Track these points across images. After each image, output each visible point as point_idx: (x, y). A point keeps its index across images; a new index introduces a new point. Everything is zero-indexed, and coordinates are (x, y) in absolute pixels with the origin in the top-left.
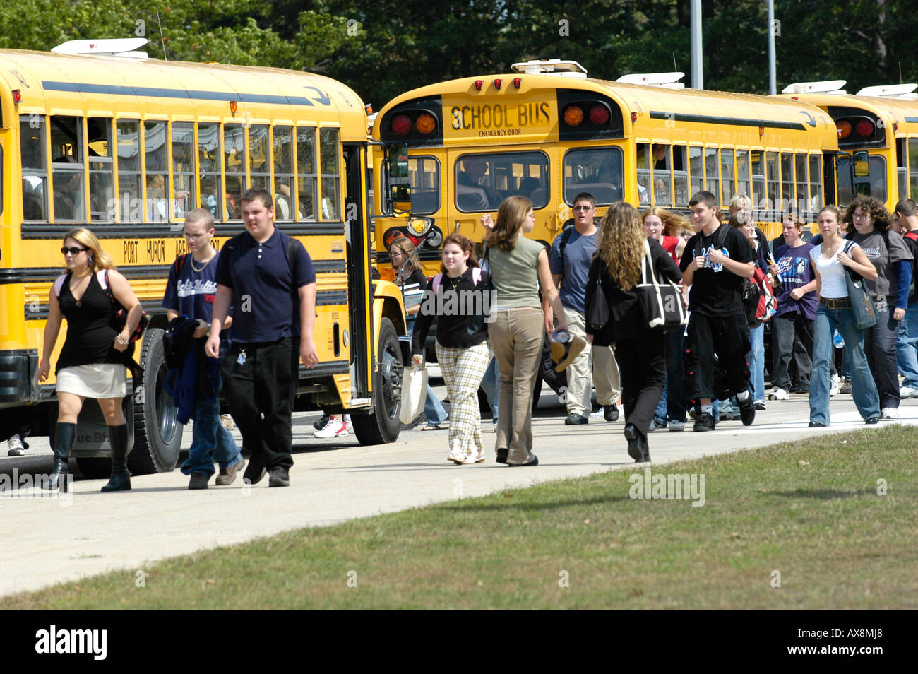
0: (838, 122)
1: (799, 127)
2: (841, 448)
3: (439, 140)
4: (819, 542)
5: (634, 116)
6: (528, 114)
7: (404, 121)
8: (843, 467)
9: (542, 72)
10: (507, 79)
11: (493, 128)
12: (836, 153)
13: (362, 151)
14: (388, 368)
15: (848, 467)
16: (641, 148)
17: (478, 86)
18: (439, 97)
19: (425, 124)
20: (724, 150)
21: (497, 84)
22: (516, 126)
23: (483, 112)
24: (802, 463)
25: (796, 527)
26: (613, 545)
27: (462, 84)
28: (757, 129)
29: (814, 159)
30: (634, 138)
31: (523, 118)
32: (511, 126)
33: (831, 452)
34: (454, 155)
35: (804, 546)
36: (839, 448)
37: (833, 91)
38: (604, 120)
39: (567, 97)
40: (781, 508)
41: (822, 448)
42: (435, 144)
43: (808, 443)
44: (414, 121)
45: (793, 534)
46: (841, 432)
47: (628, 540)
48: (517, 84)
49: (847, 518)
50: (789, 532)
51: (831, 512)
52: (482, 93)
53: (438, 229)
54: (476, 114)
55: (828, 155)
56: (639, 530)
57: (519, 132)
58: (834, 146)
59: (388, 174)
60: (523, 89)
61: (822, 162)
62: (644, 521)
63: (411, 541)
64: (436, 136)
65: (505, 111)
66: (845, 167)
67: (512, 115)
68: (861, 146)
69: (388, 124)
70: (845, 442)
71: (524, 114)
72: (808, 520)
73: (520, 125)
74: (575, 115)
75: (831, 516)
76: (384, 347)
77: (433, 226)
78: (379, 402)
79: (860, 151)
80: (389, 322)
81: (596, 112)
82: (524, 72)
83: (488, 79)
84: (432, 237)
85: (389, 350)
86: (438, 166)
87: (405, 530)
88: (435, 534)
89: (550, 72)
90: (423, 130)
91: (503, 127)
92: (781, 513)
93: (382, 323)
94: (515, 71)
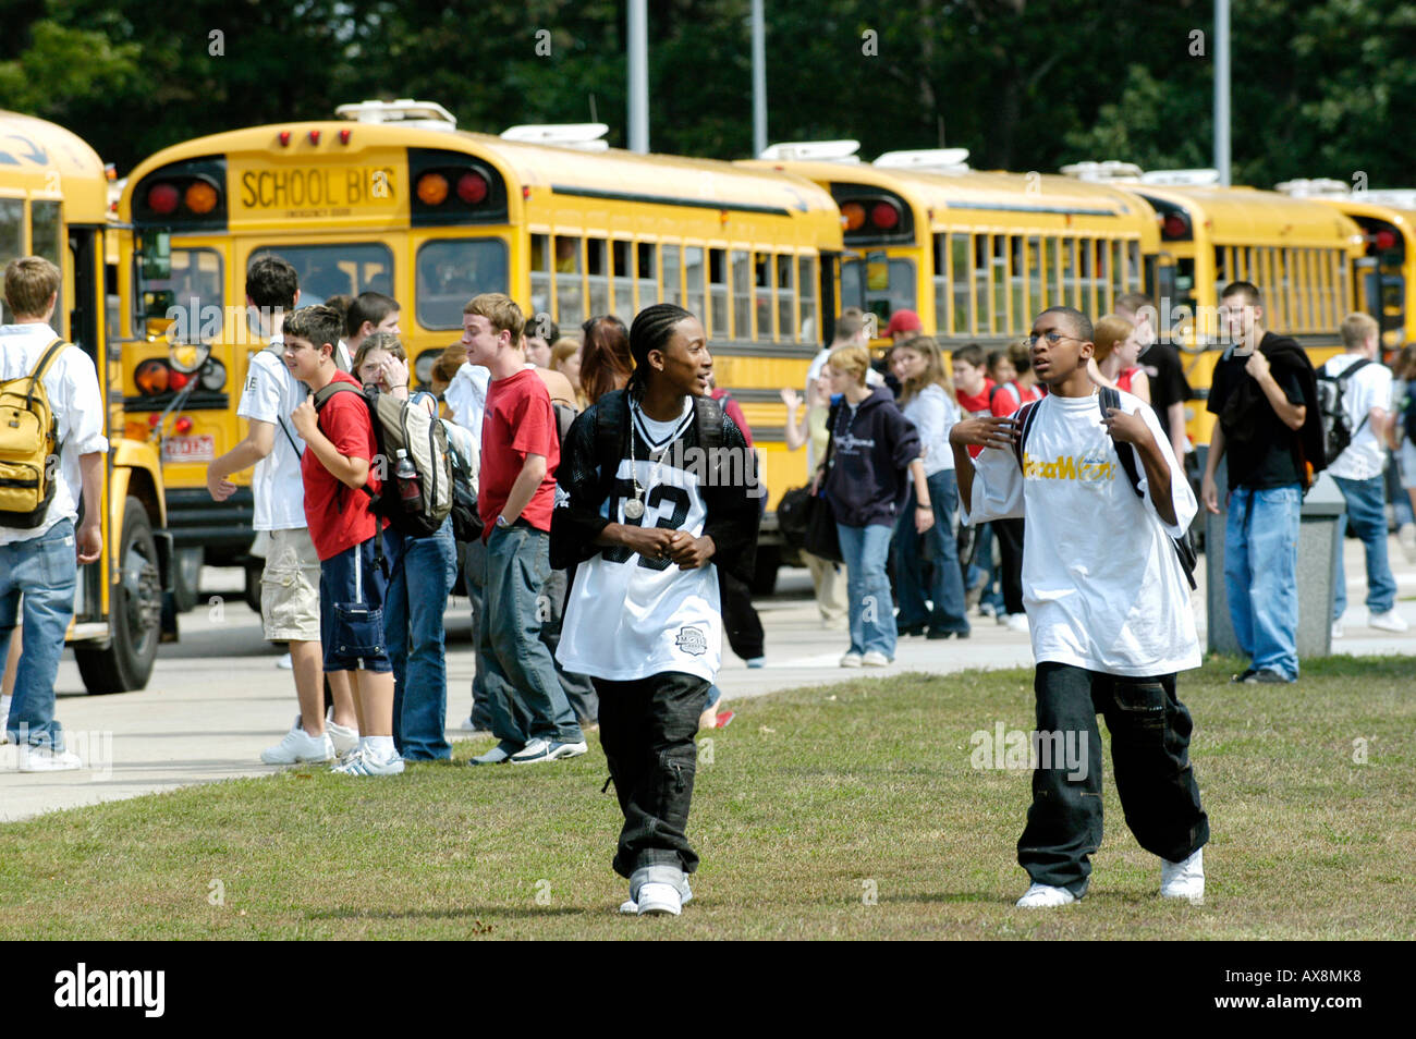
0: (843, 205)
1: (782, 213)
2: (825, 707)
3: (222, 223)
4: (773, 851)
5: (526, 191)
6: (362, 185)
7: (167, 194)
8: (825, 736)
9: (385, 121)
10: (328, 129)
11: (306, 206)
12: (838, 254)
13: (99, 237)
14: (134, 576)
15: (830, 736)
16: (537, 241)
17: (284, 140)
18: (222, 156)
19: (201, 198)
20: (666, 246)
21: (314, 139)
22: (343, 203)
23: (292, 180)
24: (765, 729)
25: (739, 829)
26: (457, 855)
27: (260, 136)
28: (716, 214)
29: (805, 263)
30: (526, 224)
31: (354, 191)
32: (335, 203)
33: (810, 713)
34: (245, 247)
35: (750, 859)
36: (823, 708)
37: (838, 157)
38: (480, 195)
39: (424, 161)
40: (721, 798)
41: (797, 707)
42: (216, 228)
43: (778, 699)
44: (183, 194)
45: (735, 839)
46: (827, 684)
47: (480, 846)
48: (344, 138)
49: (818, 816)
50: (729, 836)
51: (795, 806)
52: (291, 150)
53: (216, 361)
54: (280, 182)
55: (827, 258)
56: (499, 831)
57: (346, 212)
58: (835, 243)
59: (139, 274)
60: (354, 146)
61: (816, 269)
62: (510, 816)
63: (142, 845)
64: (217, 217)
65: (327, 178)
66: (852, 276)
67: (337, 185)
68: (879, 243)
69: (142, 197)
70: (833, 698)
71: (356, 185)
72: (759, 818)
73: (350, 201)
74: (435, 188)
75: (794, 813)
76: (127, 542)
77: (209, 357)
78: (119, 629)
79: (876, 251)
80: (137, 503)
81: (469, 184)
82: (355, 120)
83: (299, 130)
84: (210, 374)
85: (136, 548)
86: (221, 263)
87: (134, 829)
88: (183, 836)
89: (398, 120)
90: (197, 208)
91: (323, 205)
92: (720, 806)
93: (127, 506)
94: (342, 118)
